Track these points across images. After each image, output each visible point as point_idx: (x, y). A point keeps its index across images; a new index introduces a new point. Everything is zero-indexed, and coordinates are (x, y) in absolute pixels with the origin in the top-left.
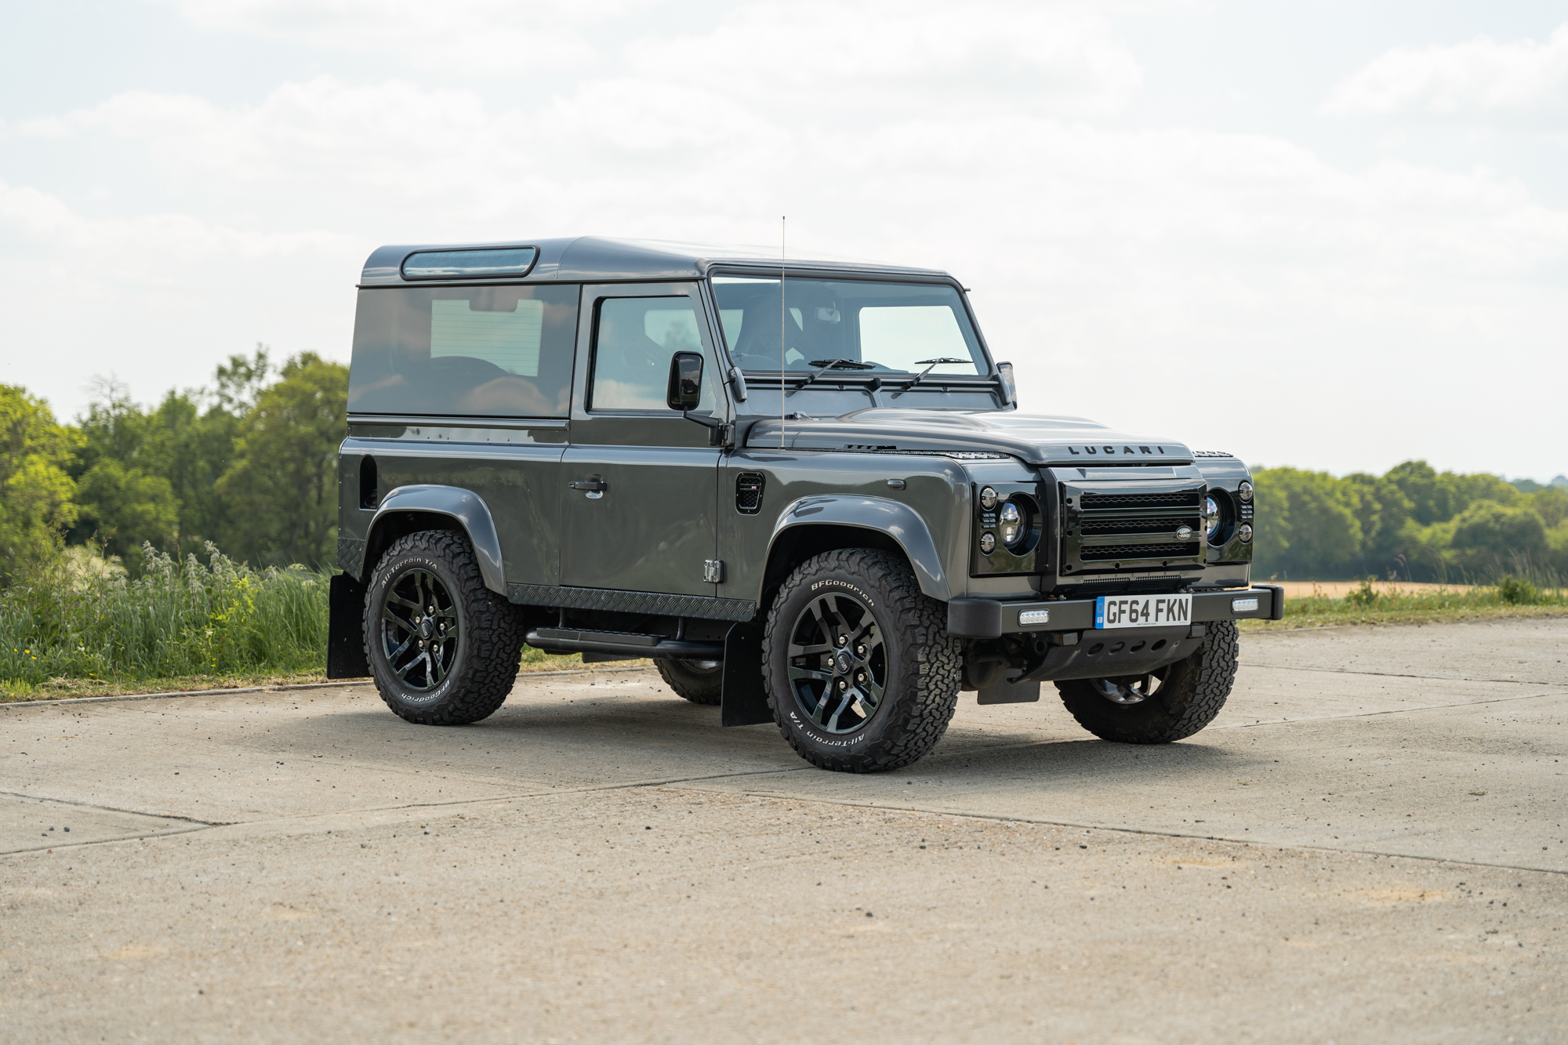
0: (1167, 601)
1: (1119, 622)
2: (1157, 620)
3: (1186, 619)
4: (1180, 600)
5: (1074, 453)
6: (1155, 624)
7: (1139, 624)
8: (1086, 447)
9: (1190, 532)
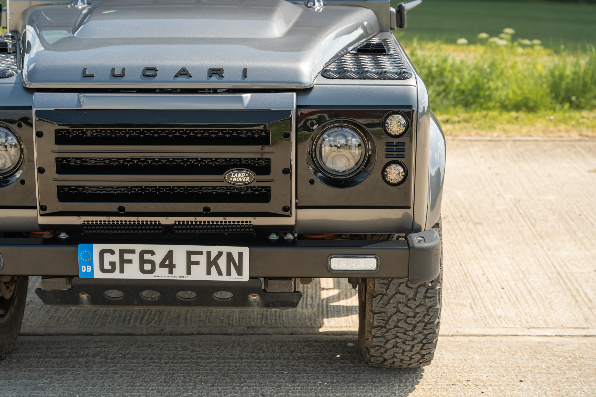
0: (205, 254)
1: (122, 271)
2: (189, 272)
3: (240, 273)
4: (227, 252)
5: (86, 75)
6: (186, 277)
7: (157, 276)
8: (113, 70)
9: (249, 176)
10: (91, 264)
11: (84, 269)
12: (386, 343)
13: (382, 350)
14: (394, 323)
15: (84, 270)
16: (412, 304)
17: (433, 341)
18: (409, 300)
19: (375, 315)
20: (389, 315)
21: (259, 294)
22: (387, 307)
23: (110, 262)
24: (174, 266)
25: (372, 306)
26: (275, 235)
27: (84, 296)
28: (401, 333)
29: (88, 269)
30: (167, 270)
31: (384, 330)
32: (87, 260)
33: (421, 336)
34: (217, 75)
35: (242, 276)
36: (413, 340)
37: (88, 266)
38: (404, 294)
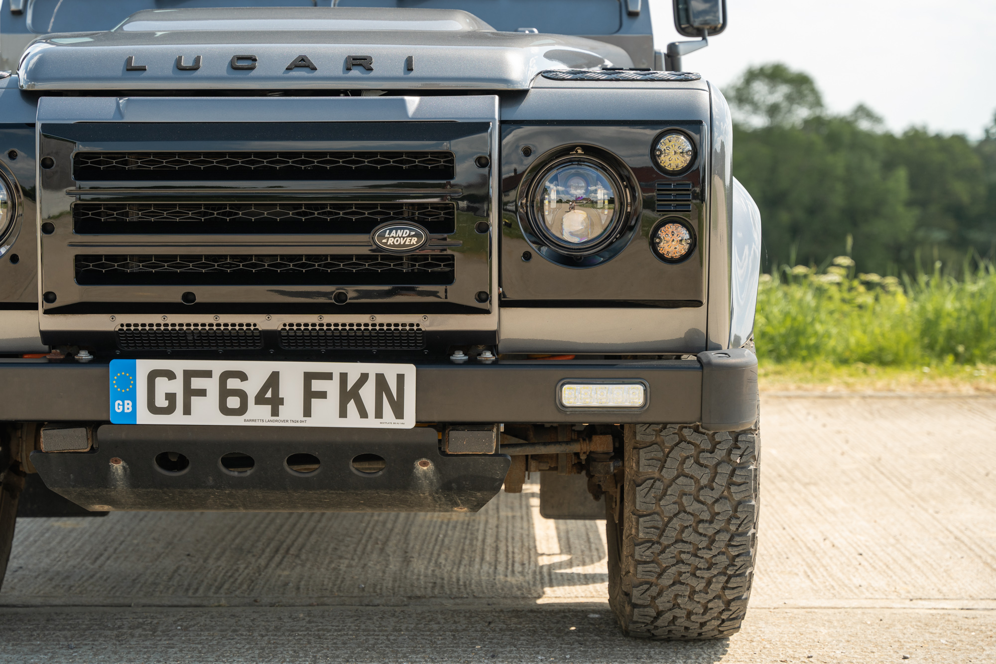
0: (336, 378)
1: (187, 411)
2: (307, 412)
3: (399, 413)
4: (377, 374)
5: (132, 69)
6: (301, 422)
7: (250, 420)
8: (179, 59)
9: (417, 235)
10: (132, 396)
11: (120, 407)
12: (660, 575)
13: (654, 591)
14: (674, 534)
15: (118, 409)
16: (707, 496)
17: (745, 573)
18: (702, 488)
19: (641, 520)
20: (666, 519)
21: (433, 460)
22: (662, 503)
23: (167, 395)
24: (281, 401)
25: (634, 503)
26: (461, 353)
27: (118, 467)
28: (688, 553)
29: (126, 406)
30: (268, 408)
31: (657, 548)
32: (126, 390)
33: (723, 560)
34: (361, 68)
35: (403, 418)
36: (709, 569)
37: (126, 402)
38: (692, 477)
